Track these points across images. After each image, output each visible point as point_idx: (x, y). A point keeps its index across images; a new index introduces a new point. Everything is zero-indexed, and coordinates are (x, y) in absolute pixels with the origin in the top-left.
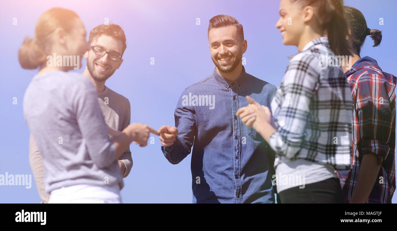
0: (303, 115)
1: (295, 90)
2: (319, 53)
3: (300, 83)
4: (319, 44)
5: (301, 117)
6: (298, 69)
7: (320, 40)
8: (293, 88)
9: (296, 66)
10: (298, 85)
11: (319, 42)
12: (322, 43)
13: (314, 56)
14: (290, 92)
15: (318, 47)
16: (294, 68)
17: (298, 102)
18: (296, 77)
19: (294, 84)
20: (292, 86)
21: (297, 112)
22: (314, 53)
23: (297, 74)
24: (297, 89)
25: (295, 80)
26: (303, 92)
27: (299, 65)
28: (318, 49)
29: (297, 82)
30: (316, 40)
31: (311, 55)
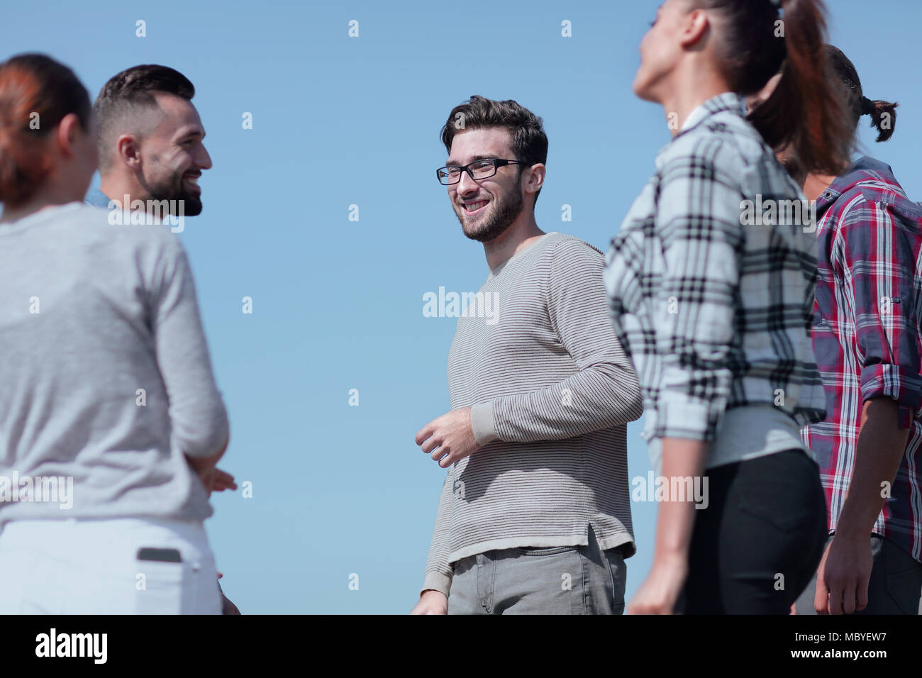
0: (724, 292)
1: (694, 232)
2: (731, 132)
3: (706, 212)
4: (720, 110)
5: (720, 297)
6: (692, 176)
7: (722, 101)
8: (689, 227)
9: (686, 170)
10: (701, 217)
11: (721, 105)
12: (727, 108)
13: (722, 141)
14: (680, 238)
15: (722, 117)
16: (679, 176)
17: (706, 260)
18: (690, 197)
19: (690, 217)
20: (684, 222)
21: (708, 285)
22: (718, 134)
23: (691, 189)
24: (700, 227)
25: (690, 205)
26: (717, 234)
27: (693, 166)
28: (724, 125)
29: (696, 211)
30: (713, 102)
31: (713, 140)
